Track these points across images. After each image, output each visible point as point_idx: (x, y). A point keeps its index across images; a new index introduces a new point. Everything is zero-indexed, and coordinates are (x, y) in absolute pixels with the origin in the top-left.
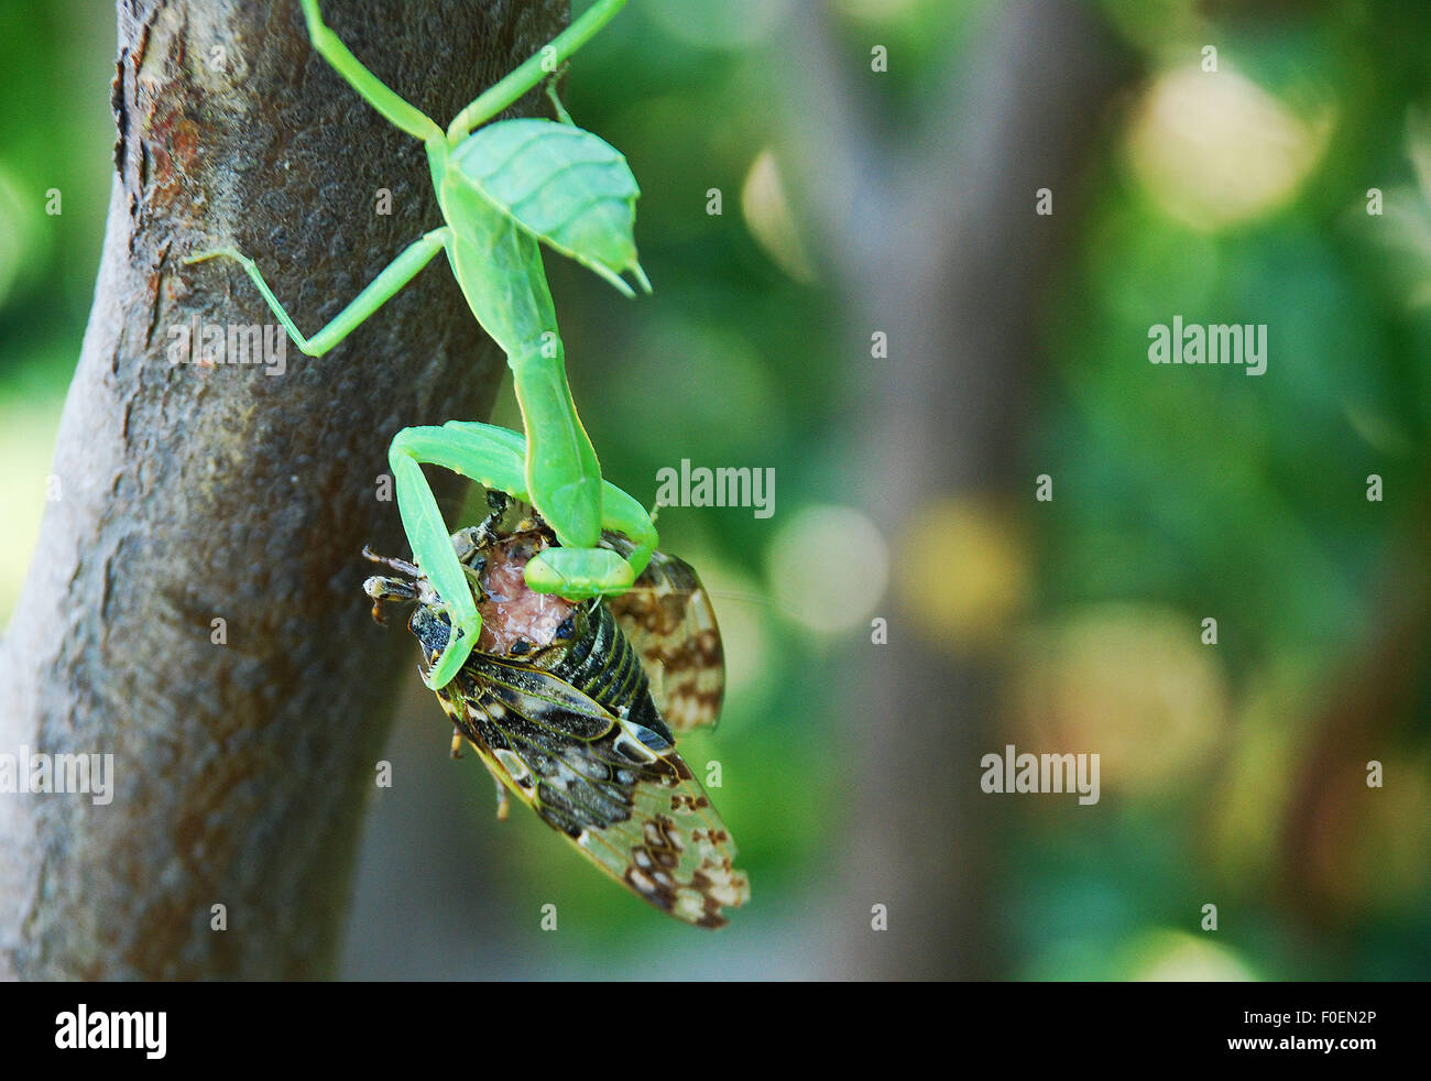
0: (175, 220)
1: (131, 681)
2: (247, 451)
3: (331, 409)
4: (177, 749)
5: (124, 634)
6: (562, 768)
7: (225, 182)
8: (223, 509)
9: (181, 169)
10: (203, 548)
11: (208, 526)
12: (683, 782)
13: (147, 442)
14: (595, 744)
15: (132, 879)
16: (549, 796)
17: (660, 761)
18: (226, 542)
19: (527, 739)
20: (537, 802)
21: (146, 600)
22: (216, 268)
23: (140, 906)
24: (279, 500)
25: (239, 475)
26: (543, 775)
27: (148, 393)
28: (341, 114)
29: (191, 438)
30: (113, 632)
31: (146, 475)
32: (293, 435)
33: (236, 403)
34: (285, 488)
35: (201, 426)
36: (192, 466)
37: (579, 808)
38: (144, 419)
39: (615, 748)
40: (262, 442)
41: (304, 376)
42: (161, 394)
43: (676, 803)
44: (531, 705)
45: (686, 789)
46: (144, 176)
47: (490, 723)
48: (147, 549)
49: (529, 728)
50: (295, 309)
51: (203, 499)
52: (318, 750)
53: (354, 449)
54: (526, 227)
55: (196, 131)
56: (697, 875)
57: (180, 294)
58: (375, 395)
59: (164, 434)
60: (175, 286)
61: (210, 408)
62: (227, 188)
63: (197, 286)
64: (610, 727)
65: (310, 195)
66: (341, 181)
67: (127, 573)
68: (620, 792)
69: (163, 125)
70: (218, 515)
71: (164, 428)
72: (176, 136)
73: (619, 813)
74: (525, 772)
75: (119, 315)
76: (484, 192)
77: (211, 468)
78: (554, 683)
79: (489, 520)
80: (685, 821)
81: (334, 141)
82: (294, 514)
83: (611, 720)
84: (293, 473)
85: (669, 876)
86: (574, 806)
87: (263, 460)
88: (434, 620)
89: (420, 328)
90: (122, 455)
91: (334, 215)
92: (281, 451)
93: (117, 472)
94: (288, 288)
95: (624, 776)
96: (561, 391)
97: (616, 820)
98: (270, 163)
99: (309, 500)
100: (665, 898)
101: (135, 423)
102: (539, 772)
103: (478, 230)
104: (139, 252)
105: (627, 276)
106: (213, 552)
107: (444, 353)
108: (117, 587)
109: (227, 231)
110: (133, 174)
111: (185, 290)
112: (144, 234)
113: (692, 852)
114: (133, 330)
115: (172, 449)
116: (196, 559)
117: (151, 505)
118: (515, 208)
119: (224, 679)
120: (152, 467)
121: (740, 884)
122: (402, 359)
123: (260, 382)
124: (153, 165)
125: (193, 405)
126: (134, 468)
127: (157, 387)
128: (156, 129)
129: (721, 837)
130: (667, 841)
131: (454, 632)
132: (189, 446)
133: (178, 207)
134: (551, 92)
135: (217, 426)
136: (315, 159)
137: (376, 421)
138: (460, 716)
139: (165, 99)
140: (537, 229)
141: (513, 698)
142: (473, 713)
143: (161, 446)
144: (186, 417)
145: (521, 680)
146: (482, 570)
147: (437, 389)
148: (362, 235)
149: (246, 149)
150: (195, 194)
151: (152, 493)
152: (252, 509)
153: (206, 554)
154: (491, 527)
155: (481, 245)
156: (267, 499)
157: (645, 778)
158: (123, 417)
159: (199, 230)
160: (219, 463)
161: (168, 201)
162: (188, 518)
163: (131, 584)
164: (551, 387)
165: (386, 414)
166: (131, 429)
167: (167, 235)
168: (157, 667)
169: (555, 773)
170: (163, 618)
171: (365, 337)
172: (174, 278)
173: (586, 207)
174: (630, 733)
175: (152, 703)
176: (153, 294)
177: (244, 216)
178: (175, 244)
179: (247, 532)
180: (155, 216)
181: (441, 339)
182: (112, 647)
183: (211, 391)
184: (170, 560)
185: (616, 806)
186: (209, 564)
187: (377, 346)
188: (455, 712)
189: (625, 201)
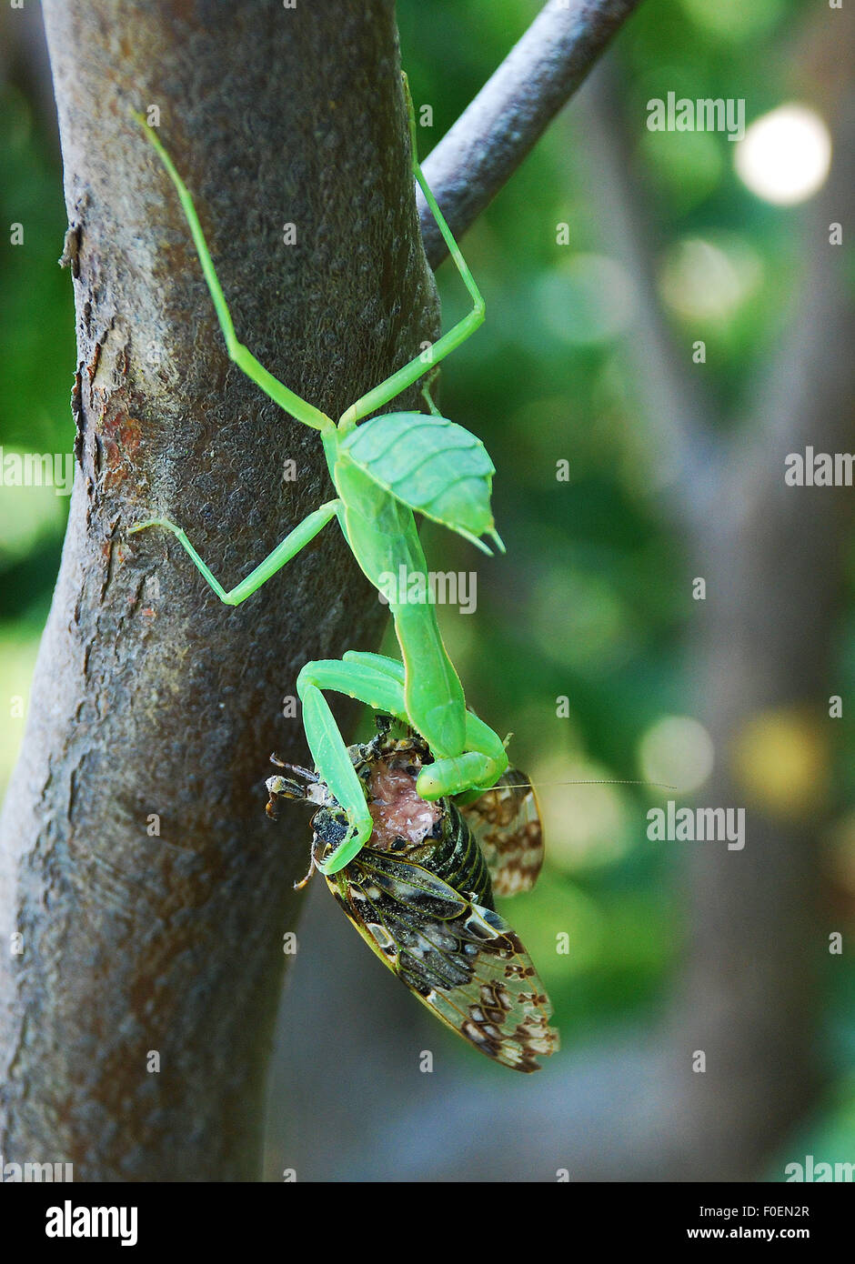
0: (123, 499)
1: (92, 870)
2: (183, 683)
3: (250, 649)
4: (130, 925)
5: (86, 832)
6: (421, 941)
7: (163, 467)
8: (164, 729)
9: (128, 457)
10: (149, 761)
11: (153, 745)
12: (517, 955)
13: (103, 677)
14: (450, 922)
15: (95, 1030)
16: (407, 962)
17: (501, 938)
18: (167, 757)
19: (395, 917)
20: (398, 966)
21: (104, 804)
22: (156, 537)
23: (101, 1052)
24: (209, 723)
25: (177, 703)
26: (405, 945)
27: (104, 638)
28: (256, 412)
29: (138, 674)
30: (77, 832)
31: (102, 703)
32: (221, 669)
33: (173, 645)
34: (214, 713)
35: (146, 664)
36: (139, 696)
37: (431, 972)
38: (100, 658)
39: (466, 926)
40: (195, 675)
41: (228, 623)
42: (113, 639)
43: (509, 970)
44: (402, 889)
45: (519, 961)
46: (98, 464)
47: (367, 903)
48: (104, 764)
49: (399, 908)
50: (220, 569)
51: (149, 722)
52: (244, 925)
53: (269, 681)
54: (403, 501)
55: (139, 428)
56: (519, 1029)
57: (128, 557)
58: (287, 637)
59: (117, 670)
60: (125, 550)
61: (152, 649)
62: (164, 472)
63: (141, 552)
64: (464, 910)
65: (231, 477)
66: (256, 466)
67: (88, 783)
68: (465, 961)
69: (113, 423)
70: (160, 735)
71: (116, 666)
72: (123, 431)
73: (462, 977)
74: (391, 942)
75: (80, 574)
76: (368, 472)
77: (155, 697)
78: (423, 874)
79: (376, 739)
80: (515, 985)
81: (249, 434)
82: (222, 734)
83: (465, 905)
84: (220, 701)
85: (496, 1028)
86: (427, 970)
87: (196, 690)
88: (331, 820)
89: (321, 583)
90: (84, 688)
91: (250, 493)
92: (211, 683)
93: (80, 701)
94: (215, 552)
95: (469, 949)
96: (433, 631)
97: (460, 983)
98: (198, 452)
99: (234, 722)
100: (493, 1046)
101: (93, 662)
102: (402, 943)
103: (365, 504)
104: (95, 525)
105: (486, 538)
106: (156, 766)
107: (342, 603)
108: (81, 794)
109: (165, 507)
110: (89, 462)
111: (131, 554)
112: (99, 510)
113: (518, 1011)
114: (91, 587)
115: (123, 682)
116: (144, 771)
117: (107, 727)
118: (394, 485)
119: (167, 867)
120: (106, 697)
121: (553, 1038)
122: (307, 608)
123: (193, 628)
124: (105, 455)
125: (139, 647)
126: (93, 698)
127: (111, 632)
128: (107, 426)
129: (542, 1000)
130: (499, 1002)
131: (350, 831)
132: (137, 680)
133: (126, 488)
134: (426, 393)
135: (159, 663)
136: (235, 449)
137: (287, 658)
138: (343, 896)
139: (113, 401)
140: (413, 503)
141: (388, 883)
142: (354, 894)
143: (114, 681)
144: (134, 657)
145: (396, 870)
146: (367, 778)
147: (336, 632)
148: (274, 509)
149: (179, 441)
150: (139, 477)
151: (107, 717)
152: (188, 729)
153: (152, 767)
154: (378, 745)
155: (367, 513)
156: (200, 722)
157: (486, 951)
158: (83, 658)
159: (142, 506)
160: (160, 693)
161: (117, 484)
162: (136, 739)
163: (92, 792)
164: (424, 627)
165: (295, 652)
166: (89, 667)
167: (117, 511)
168: (113, 859)
169: (416, 944)
170: (117, 819)
171: (277, 590)
172: (123, 545)
173: (452, 484)
174: (479, 915)
175: (110, 888)
176: (106, 558)
177: (179, 495)
178: (123, 518)
179: (184, 748)
180: (107, 496)
181: (338, 592)
182: (76, 843)
183: (154, 636)
184: (123, 773)
185: (461, 973)
186: (153, 776)
187: (286, 598)
188: (339, 891)
189: (484, 478)
